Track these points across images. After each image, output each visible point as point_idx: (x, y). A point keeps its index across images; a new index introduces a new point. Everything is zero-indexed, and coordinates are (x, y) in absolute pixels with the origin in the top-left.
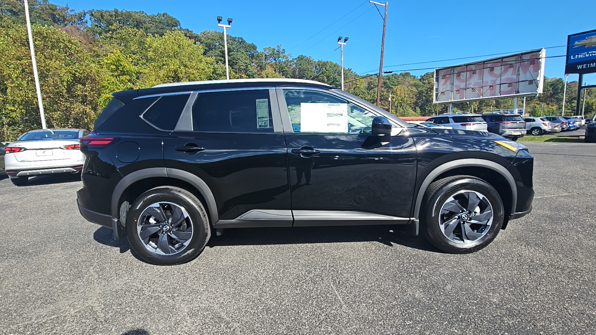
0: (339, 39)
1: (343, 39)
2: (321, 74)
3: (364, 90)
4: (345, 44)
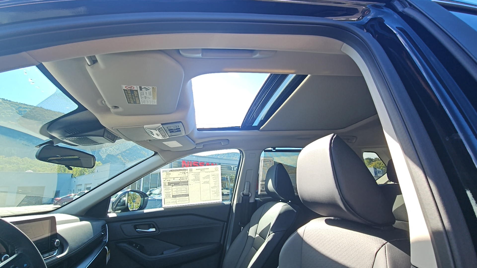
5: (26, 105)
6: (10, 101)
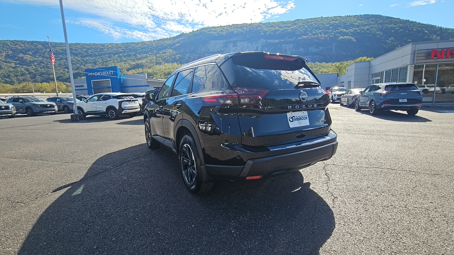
5: (312, 19)
6: (301, 20)
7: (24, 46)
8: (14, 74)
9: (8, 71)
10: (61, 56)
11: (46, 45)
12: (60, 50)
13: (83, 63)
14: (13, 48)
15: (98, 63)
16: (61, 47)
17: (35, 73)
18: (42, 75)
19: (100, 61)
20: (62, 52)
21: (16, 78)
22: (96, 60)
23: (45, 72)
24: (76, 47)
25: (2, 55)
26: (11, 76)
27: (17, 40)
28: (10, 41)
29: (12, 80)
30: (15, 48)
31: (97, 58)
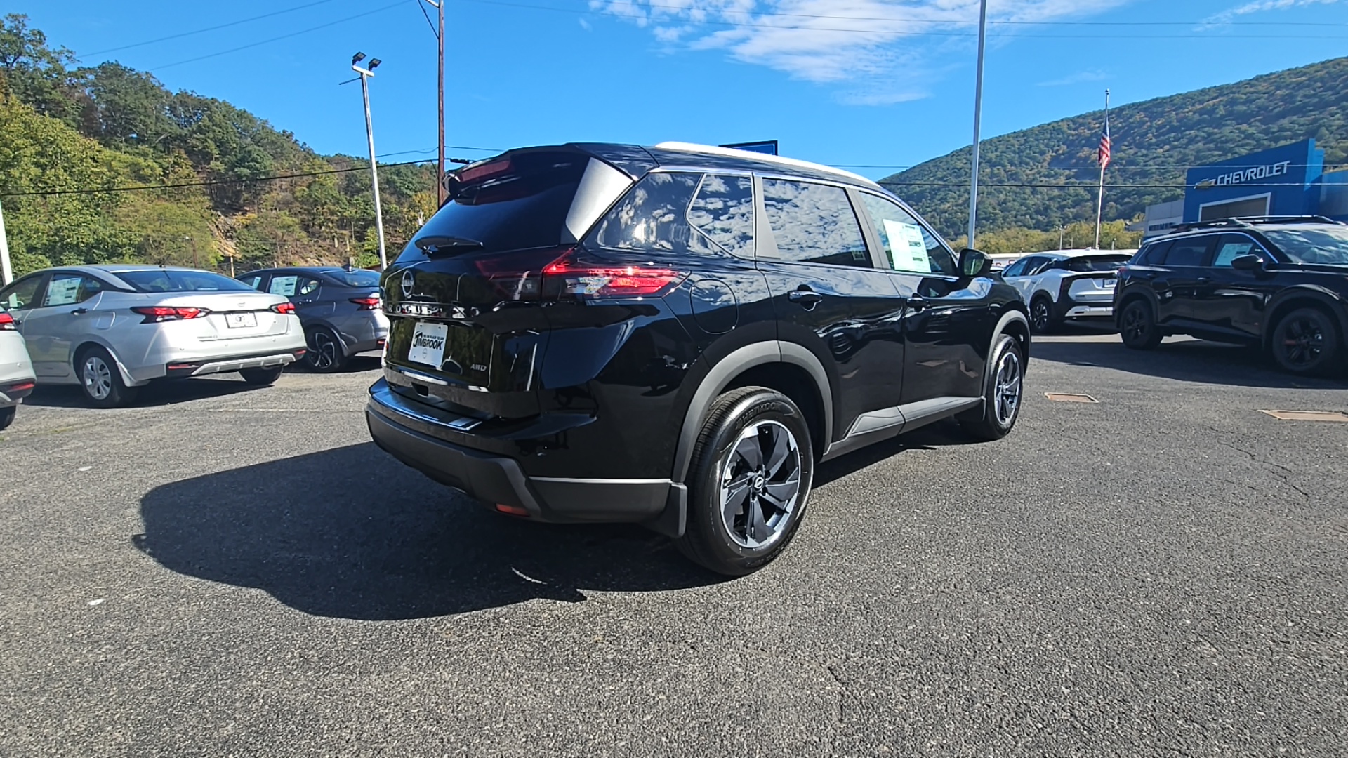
0: (357, 59)
1: (367, 61)
2: (195, 133)
3: (335, 193)
4: (371, 73)
7: (1097, 125)
8: (1059, 202)
9: (1046, 198)
10: (1192, 132)
11: (1155, 110)
12: (1194, 113)
13: (1265, 142)
14: (1071, 137)
15: (1327, 132)
16: (1200, 104)
17: (1108, 195)
18: (1123, 198)
19: (1337, 122)
20: (1199, 118)
21: (1059, 215)
22: (1321, 121)
23: (1134, 190)
24: (1252, 89)
25: (1044, 160)
26: (1051, 209)
27: (1084, 113)
28: (1068, 119)
29: (1051, 219)
30: (1076, 134)
31: (1326, 114)
